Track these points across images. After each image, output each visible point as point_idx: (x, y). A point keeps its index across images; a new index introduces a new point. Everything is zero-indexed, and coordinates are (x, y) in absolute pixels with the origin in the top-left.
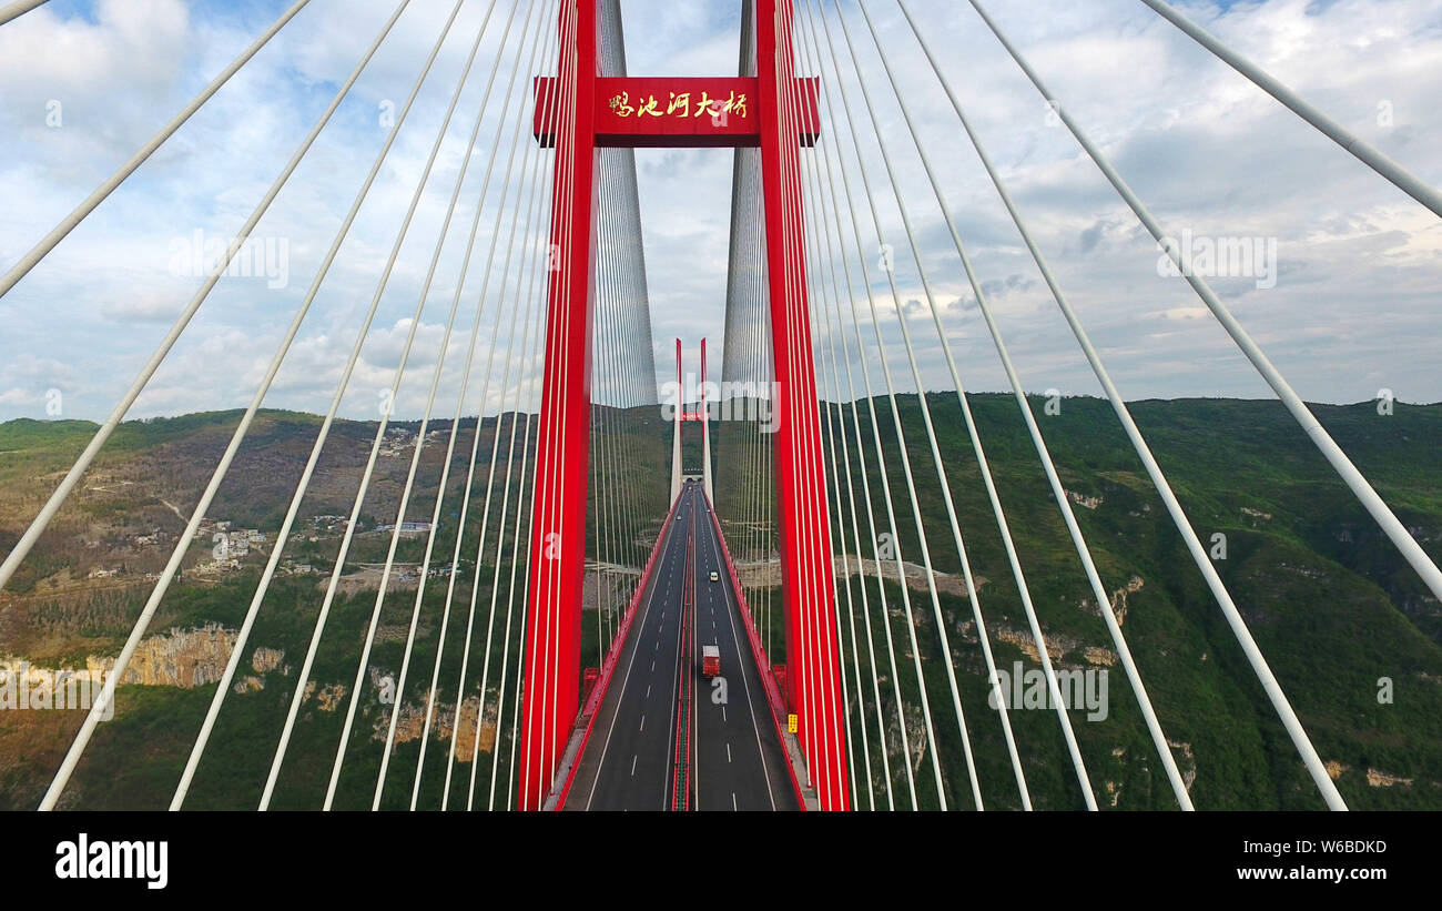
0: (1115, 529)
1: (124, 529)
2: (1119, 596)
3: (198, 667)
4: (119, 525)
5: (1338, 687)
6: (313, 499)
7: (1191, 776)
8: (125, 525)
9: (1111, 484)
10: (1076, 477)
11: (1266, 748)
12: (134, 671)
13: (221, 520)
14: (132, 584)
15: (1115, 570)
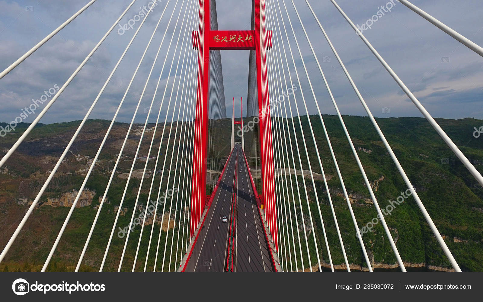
0: (376, 160)
1: (55, 158)
2: (376, 182)
3: (82, 201)
4: (54, 157)
5: (446, 211)
6: (115, 149)
7: (397, 239)
8: (56, 157)
9: (375, 146)
10: (364, 143)
11: (422, 230)
12: (62, 202)
13: (86, 155)
14: (60, 175)
15: (375, 173)
